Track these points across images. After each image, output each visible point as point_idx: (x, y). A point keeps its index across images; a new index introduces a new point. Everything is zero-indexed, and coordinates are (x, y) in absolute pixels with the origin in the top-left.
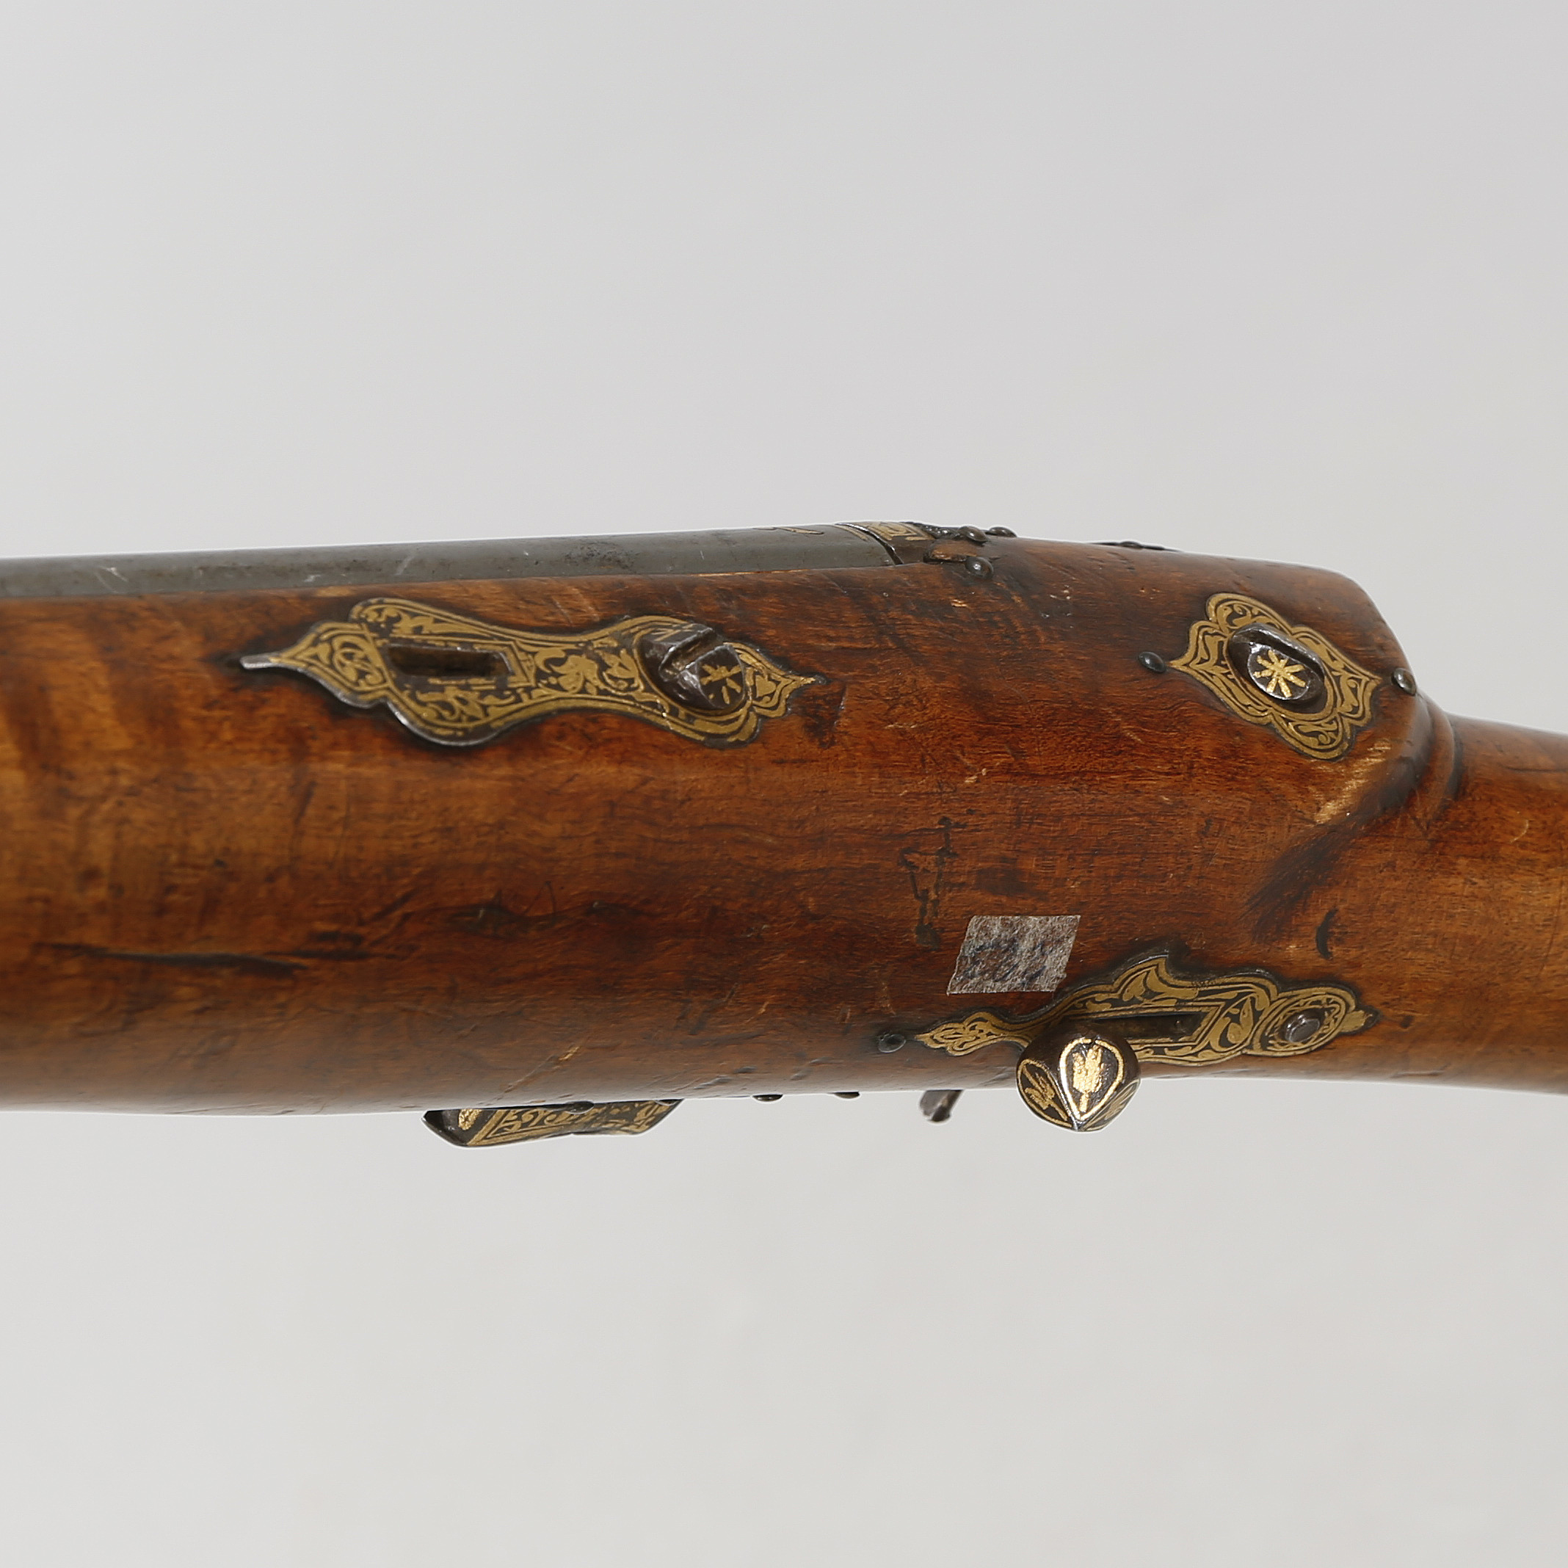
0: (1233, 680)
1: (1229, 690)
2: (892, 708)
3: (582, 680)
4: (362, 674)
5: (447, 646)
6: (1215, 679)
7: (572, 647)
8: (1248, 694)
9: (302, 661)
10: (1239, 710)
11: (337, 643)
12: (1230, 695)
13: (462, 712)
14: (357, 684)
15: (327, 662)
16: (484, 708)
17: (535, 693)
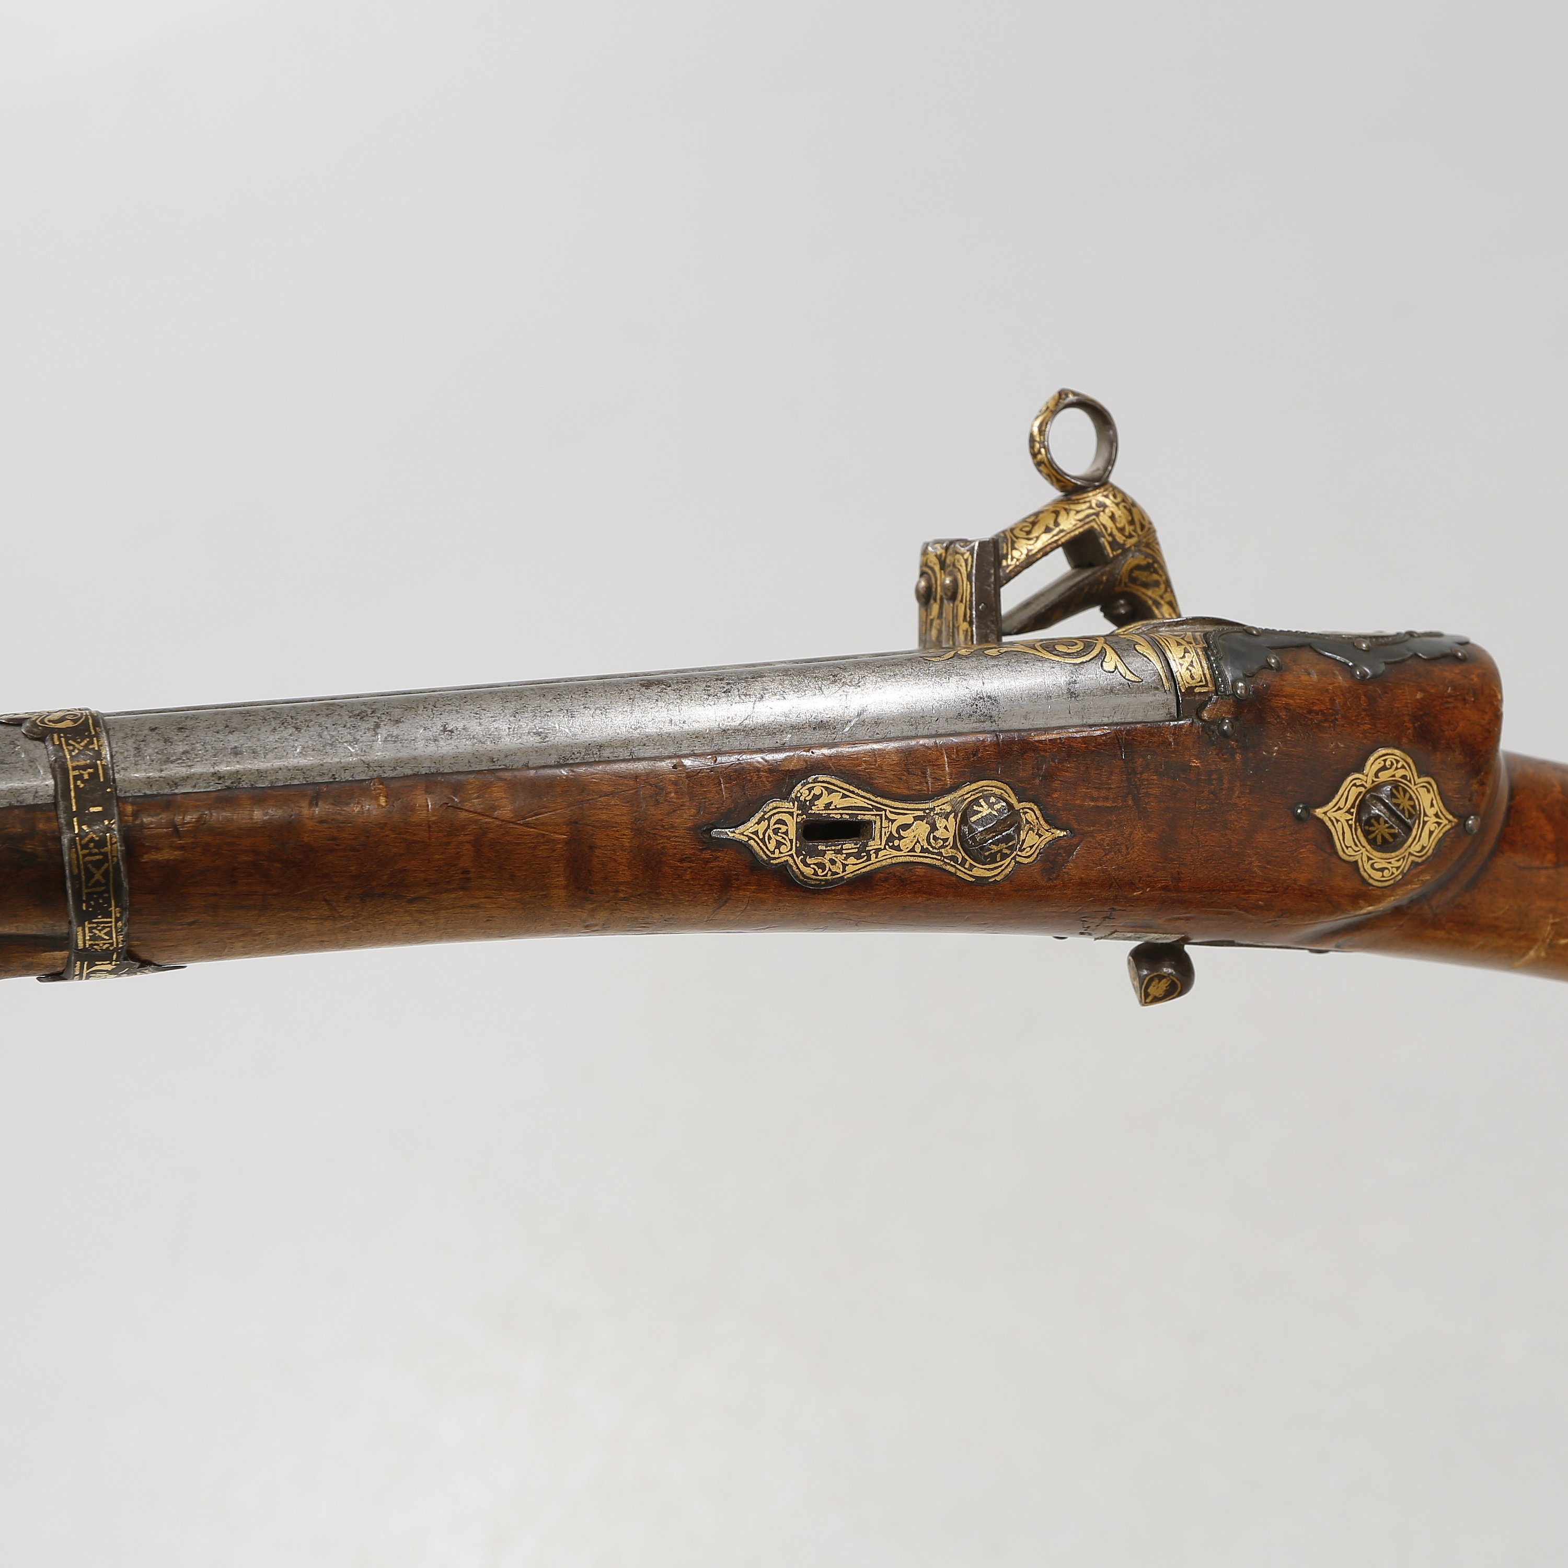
0: (1350, 826)
1: (1343, 833)
2: (1106, 854)
3: (916, 840)
4: (779, 844)
5: (842, 817)
6: (1339, 826)
7: (921, 813)
8: (1355, 836)
9: (747, 836)
10: (1341, 850)
11: (773, 820)
12: (1341, 838)
13: (830, 870)
14: (773, 853)
15: (761, 837)
16: (844, 866)
17: (881, 853)
